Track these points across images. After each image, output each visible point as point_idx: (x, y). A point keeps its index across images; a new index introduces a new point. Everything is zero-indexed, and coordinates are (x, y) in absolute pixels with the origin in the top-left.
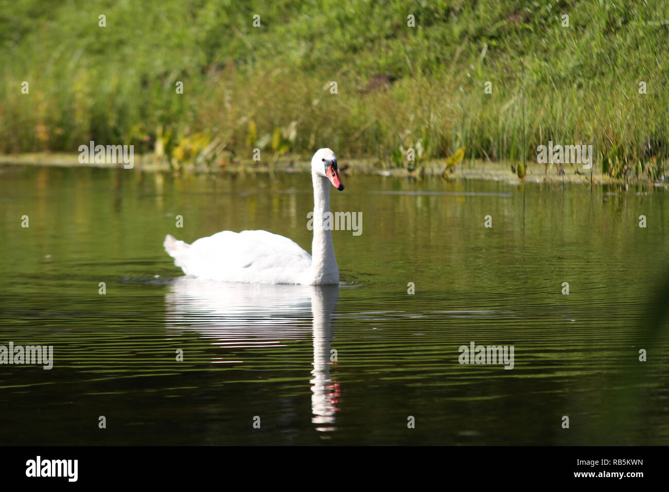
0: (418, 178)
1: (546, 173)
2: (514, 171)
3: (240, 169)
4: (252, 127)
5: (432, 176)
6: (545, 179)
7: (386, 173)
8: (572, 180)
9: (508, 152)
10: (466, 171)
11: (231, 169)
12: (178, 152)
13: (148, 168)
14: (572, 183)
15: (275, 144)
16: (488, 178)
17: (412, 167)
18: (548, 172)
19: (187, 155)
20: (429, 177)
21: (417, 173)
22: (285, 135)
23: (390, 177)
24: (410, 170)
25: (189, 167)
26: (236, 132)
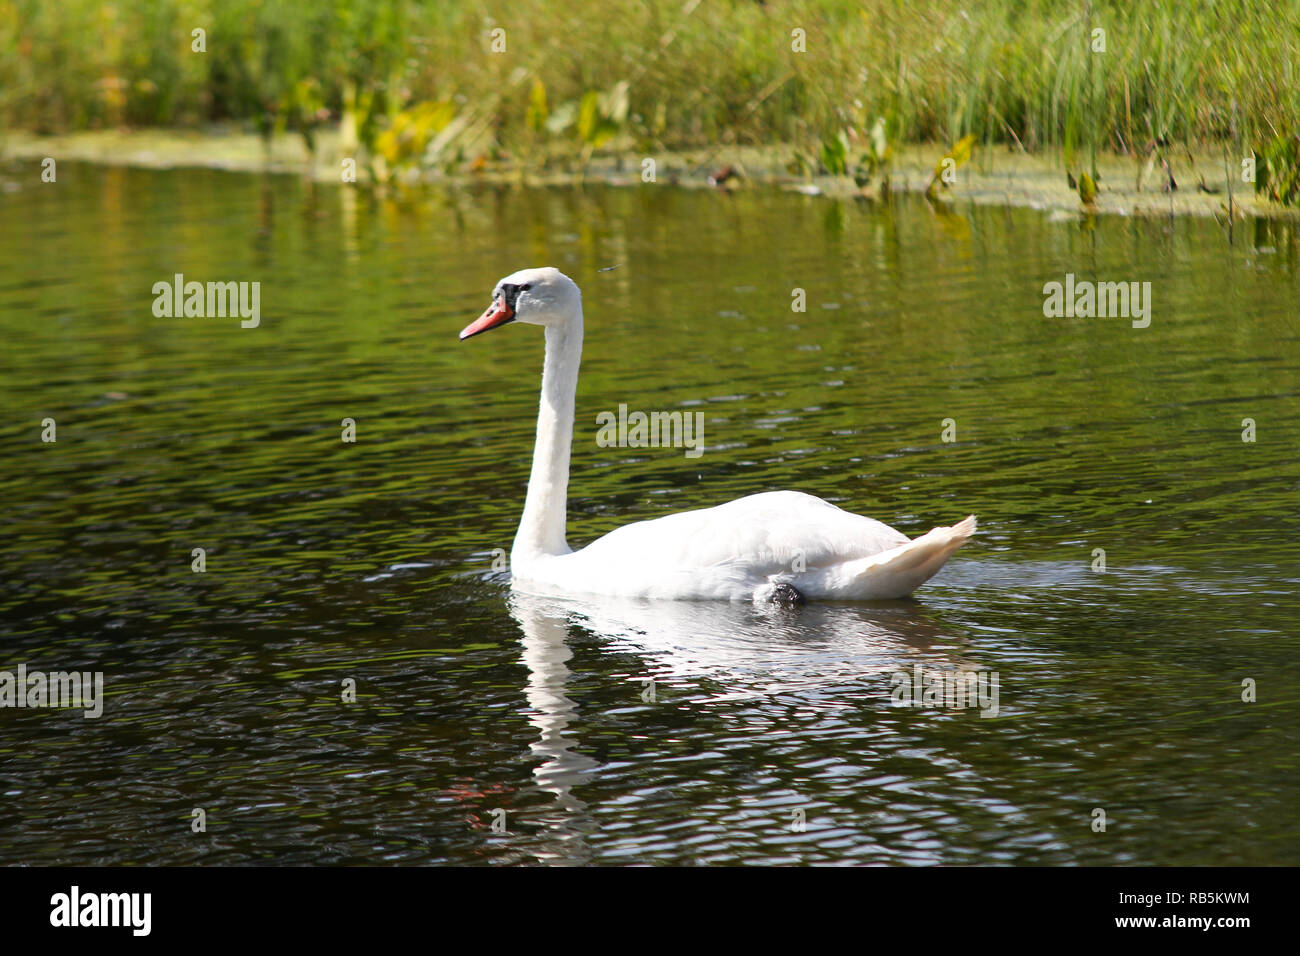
0: (877, 199)
1: (1138, 189)
2: (1073, 185)
3: (514, 177)
4: (539, 93)
5: (906, 193)
6: (1136, 209)
7: (811, 189)
8: (1193, 208)
9: (1061, 132)
10: (976, 181)
11: (495, 178)
12: (386, 141)
13: (324, 174)
14: (1194, 216)
15: (586, 126)
16: (1019, 201)
17: (863, 176)
18: (1141, 187)
19: (407, 151)
20: (901, 197)
21: (873, 190)
22: (605, 110)
23: (820, 196)
24: (861, 182)
25: (409, 174)
26: (505, 100)
